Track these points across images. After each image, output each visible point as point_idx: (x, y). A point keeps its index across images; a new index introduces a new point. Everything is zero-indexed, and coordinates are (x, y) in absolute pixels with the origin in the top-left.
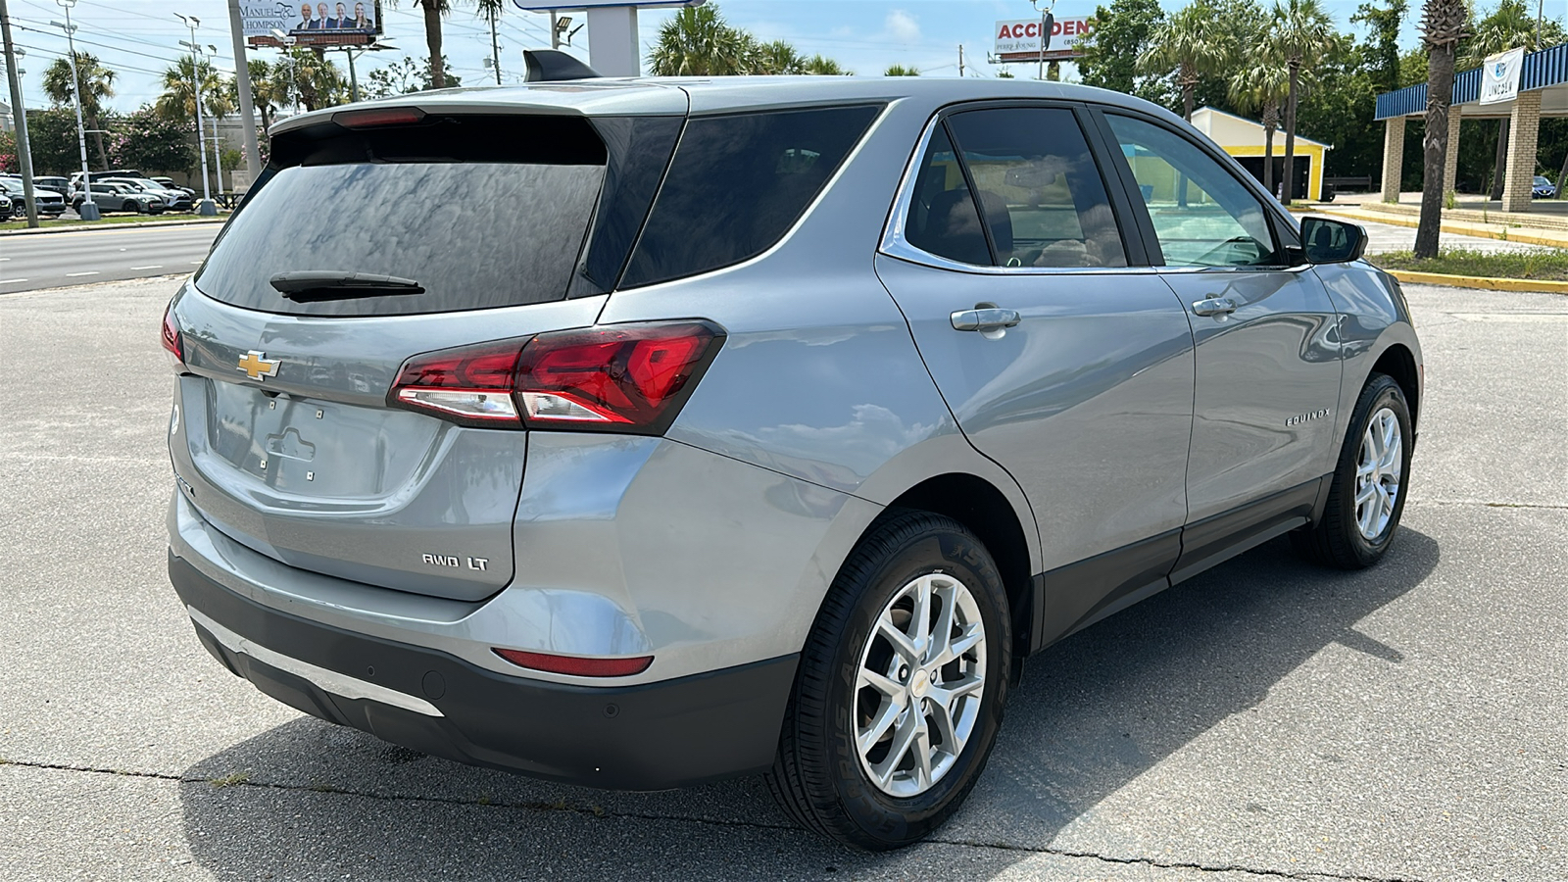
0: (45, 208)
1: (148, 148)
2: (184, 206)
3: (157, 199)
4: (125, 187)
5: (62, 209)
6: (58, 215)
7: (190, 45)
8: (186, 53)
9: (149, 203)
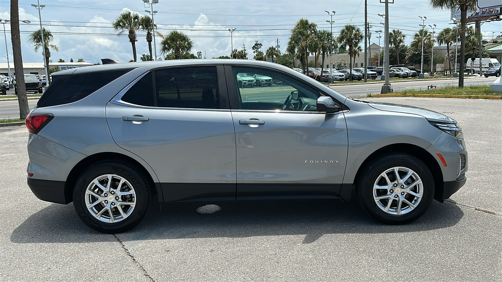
0: (371, 77)
1: (416, 57)
2: (414, 76)
3: (406, 73)
4: (397, 70)
5: (376, 77)
6: (375, 79)
7: (422, 26)
8: (421, 28)
9: (403, 75)
